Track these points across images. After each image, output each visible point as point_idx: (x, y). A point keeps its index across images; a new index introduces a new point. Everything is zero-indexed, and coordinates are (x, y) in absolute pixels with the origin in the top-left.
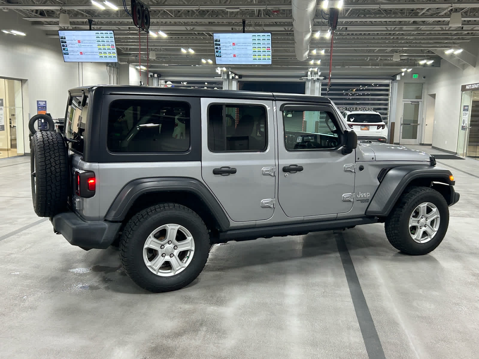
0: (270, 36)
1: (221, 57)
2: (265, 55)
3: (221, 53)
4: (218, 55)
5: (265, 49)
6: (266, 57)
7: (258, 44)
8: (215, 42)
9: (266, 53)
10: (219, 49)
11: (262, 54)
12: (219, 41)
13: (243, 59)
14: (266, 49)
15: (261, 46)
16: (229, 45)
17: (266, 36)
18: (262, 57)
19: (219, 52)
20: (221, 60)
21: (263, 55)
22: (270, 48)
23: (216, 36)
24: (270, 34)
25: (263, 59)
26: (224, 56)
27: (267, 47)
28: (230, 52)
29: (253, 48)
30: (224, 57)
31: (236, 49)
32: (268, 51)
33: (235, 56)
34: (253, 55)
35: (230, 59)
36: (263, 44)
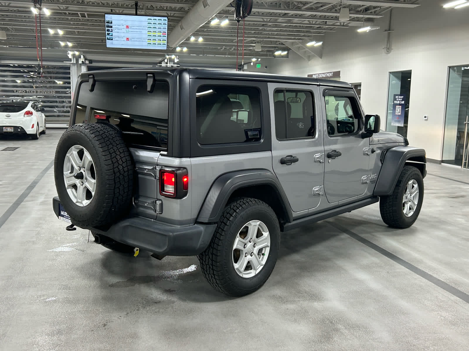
0: (166, 20)
1: (112, 40)
2: (160, 40)
3: (112, 36)
4: (109, 38)
5: (161, 34)
6: (162, 42)
7: (153, 28)
8: (106, 24)
9: (162, 38)
10: (111, 32)
11: (157, 38)
12: (111, 23)
13: (137, 43)
15: (157, 30)
16: (123, 27)
17: (162, 20)
18: (157, 42)
19: (110, 35)
20: (112, 43)
21: (158, 40)
22: (165, 32)
23: (108, 17)
24: (166, 18)
25: (158, 44)
26: (116, 39)
27: (163, 32)
28: (122, 35)
29: (148, 32)
30: (116, 40)
31: (130, 32)
32: (163, 36)
33: (128, 39)
34: (148, 40)
35: (123, 43)
36: (159, 28)
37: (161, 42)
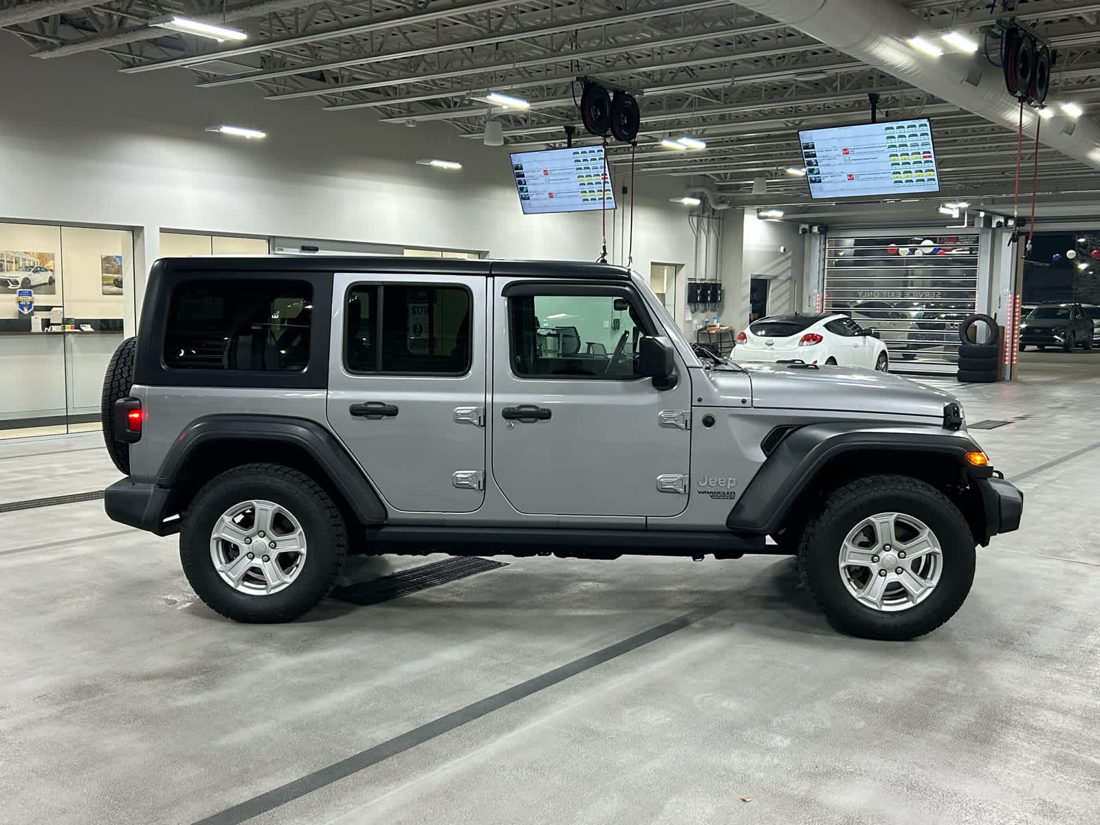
0: (926, 125)
1: (820, 181)
2: (921, 171)
3: (819, 174)
4: (813, 179)
5: (920, 158)
6: (925, 176)
7: (900, 146)
8: (804, 151)
9: (924, 167)
10: (815, 165)
11: (913, 168)
12: (813, 148)
13: (872, 184)
14: (922, 156)
15: (910, 150)
16: (836, 153)
17: (917, 126)
18: (914, 176)
19: (815, 172)
20: (821, 190)
21: (917, 172)
22: (929, 152)
23: (806, 137)
24: (925, 121)
25: (917, 181)
26: (827, 179)
27: (924, 153)
28: (838, 169)
29: (891, 156)
30: (828, 182)
31: (853, 162)
32: (926, 162)
33: (851, 177)
34: (894, 173)
35: (841, 186)
36: (912, 145)
37: (923, 176)
